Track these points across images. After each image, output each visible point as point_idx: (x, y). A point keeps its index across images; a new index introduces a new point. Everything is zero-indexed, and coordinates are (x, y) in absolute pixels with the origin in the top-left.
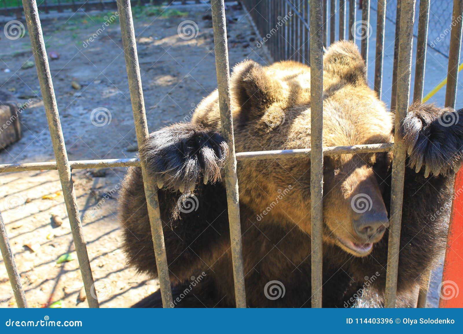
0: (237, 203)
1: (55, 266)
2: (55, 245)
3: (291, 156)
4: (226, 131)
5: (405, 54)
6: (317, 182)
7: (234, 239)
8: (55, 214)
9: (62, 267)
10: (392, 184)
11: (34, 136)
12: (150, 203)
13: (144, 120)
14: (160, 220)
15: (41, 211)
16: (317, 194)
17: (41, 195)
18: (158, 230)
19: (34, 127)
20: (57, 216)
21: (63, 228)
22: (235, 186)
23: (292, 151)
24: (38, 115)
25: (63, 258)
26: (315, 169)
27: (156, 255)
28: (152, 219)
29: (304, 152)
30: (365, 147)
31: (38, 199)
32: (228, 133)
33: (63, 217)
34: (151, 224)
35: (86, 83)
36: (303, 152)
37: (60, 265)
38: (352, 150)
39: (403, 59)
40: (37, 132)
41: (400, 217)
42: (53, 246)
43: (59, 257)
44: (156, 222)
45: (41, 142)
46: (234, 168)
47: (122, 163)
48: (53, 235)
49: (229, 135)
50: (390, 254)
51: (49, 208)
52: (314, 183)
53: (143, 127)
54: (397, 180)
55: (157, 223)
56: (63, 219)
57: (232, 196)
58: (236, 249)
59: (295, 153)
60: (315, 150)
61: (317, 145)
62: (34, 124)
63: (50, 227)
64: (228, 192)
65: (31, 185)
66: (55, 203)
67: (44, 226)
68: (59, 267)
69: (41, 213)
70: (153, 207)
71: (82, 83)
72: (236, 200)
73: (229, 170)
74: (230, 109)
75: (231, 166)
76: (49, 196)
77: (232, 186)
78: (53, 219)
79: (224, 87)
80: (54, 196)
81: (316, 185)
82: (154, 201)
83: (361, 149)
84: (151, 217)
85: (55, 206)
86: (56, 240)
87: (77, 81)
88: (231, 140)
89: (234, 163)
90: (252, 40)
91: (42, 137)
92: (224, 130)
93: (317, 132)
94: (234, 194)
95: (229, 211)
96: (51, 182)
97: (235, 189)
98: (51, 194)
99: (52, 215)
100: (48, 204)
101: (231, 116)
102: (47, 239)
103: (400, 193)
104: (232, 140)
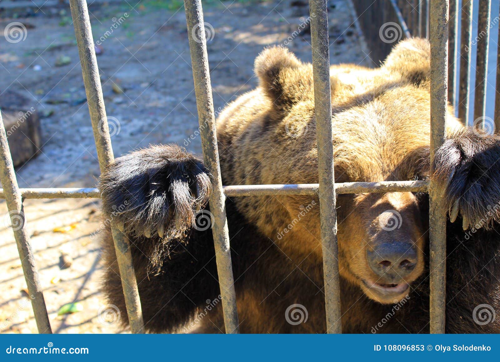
0: (226, 250)
1: (56, 319)
2: (60, 291)
3: (296, 193)
4: (208, 157)
5: (437, 63)
6: (327, 228)
7: (225, 298)
8: (65, 252)
9: (64, 320)
10: (430, 236)
11: (57, 152)
12: (118, 246)
13: (107, 141)
14: (131, 267)
15: (49, 248)
16: (328, 244)
17: (52, 227)
18: (129, 280)
19: (58, 140)
20: (67, 255)
21: (72, 271)
22: (223, 229)
23: (296, 187)
24: (65, 126)
25: (66, 308)
26: (324, 212)
27: (128, 313)
28: (122, 266)
29: (312, 188)
30: (393, 185)
31: (48, 232)
32: (211, 160)
33: (74, 257)
34: (121, 272)
35: (131, 86)
36: (310, 189)
37: (61, 318)
38: (375, 187)
39: (435, 69)
40: (61, 147)
41: (443, 280)
42: (56, 292)
43: (61, 307)
44: (126, 271)
45: (64, 160)
46: (221, 205)
47: (84, 193)
48: (59, 279)
49: (212, 163)
50: (433, 329)
51: (60, 245)
52: (325, 229)
53: (106, 149)
54: (436, 230)
55: (128, 271)
56: (74, 259)
57: (219, 241)
58: (228, 310)
59: (301, 189)
60: (324, 186)
61: (325, 179)
62: (60, 137)
63: (57, 268)
64: (215, 236)
65: (42, 214)
66: (68, 237)
67: (50, 267)
68: (59, 320)
69: (50, 250)
70: (122, 251)
71: (126, 86)
72: (225, 247)
73: (215, 207)
74: (213, 130)
75: (216, 203)
76: (62, 229)
77: (218, 228)
78: (62, 258)
79: (202, 101)
80: (68, 229)
81: (326, 233)
82: (123, 243)
83: (387, 186)
84: (120, 263)
85: (67, 241)
86: (61, 285)
87: (120, 83)
88: (215, 169)
89: (220, 199)
90: (350, 34)
91: (66, 153)
92: (206, 157)
93: (324, 163)
94: (222, 239)
95: (217, 261)
96: (67, 210)
97: (223, 233)
98: (64, 226)
99: (62, 253)
100: (59, 238)
101: (213, 139)
102: (52, 283)
103: (440, 248)
104: (217, 170)
